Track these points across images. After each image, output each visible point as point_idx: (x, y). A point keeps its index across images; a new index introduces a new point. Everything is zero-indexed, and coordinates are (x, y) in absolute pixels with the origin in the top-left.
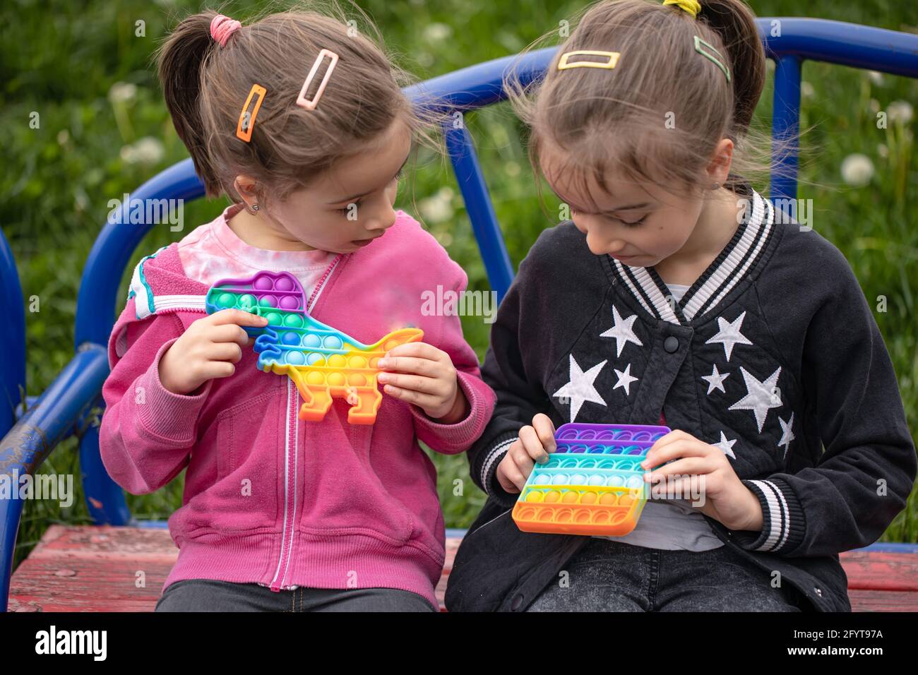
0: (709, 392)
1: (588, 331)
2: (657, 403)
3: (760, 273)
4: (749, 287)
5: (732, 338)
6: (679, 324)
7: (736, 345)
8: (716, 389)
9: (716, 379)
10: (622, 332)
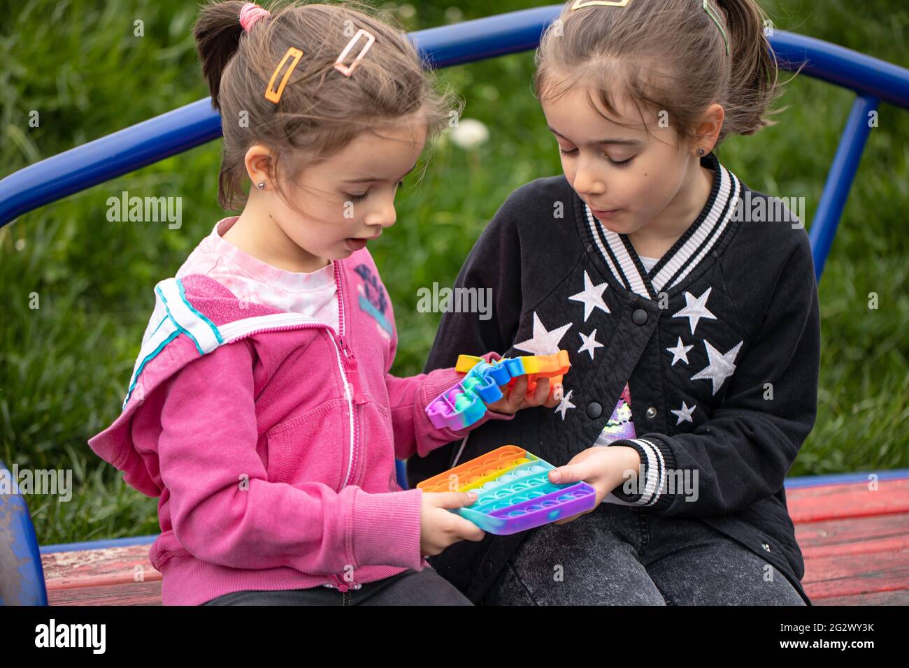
0: (673, 364)
1: (557, 292)
2: (624, 377)
3: (725, 250)
4: (715, 262)
5: (698, 312)
6: (649, 298)
7: (701, 319)
8: (680, 361)
9: (681, 351)
10: (592, 297)
